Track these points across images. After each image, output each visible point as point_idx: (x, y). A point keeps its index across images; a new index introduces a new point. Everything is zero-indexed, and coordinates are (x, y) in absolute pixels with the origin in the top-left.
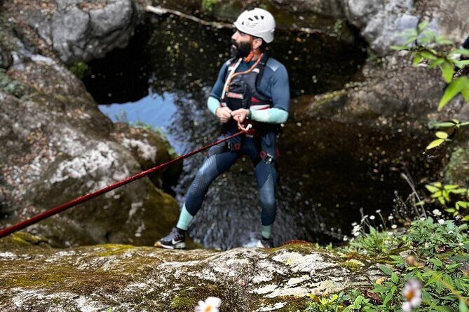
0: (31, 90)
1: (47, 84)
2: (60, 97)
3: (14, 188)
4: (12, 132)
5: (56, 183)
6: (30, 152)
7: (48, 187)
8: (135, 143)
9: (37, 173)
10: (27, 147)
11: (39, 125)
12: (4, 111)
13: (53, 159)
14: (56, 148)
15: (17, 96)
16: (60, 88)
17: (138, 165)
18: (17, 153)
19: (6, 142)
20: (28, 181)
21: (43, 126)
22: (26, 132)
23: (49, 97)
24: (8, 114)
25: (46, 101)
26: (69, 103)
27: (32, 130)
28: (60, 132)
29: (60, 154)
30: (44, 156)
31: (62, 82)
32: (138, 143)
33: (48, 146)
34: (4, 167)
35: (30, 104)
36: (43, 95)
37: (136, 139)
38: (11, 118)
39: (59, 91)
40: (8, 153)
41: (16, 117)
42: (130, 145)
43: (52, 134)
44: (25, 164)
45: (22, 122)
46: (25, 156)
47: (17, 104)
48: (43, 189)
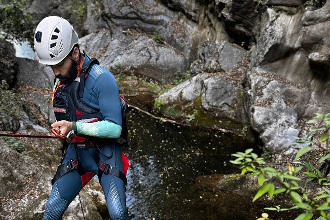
0: (29, 148)
1: (41, 145)
2: (49, 155)
3: (7, 214)
4: (12, 175)
5: (37, 214)
6: (22, 191)
7: (31, 216)
8: (96, 192)
9: (25, 205)
10: (20, 187)
11: (31, 173)
12: (8, 161)
13: (37, 197)
14: (40, 189)
15: (19, 152)
16: (49, 149)
17: (96, 208)
18: (13, 190)
19: (7, 182)
20: (18, 210)
21: (34, 174)
22: (21, 176)
23: (41, 154)
24: (11, 163)
25: (39, 157)
26: (54, 160)
27: (26, 176)
28: (45, 180)
29: (43, 194)
30: (31, 195)
31: (51, 145)
32: (99, 193)
33: (35, 187)
34: (3, 199)
35: (27, 158)
36: (37, 153)
37: (97, 190)
38: (13, 166)
39: (48, 151)
40: (7, 189)
41: (16, 165)
42: (93, 194)
43: (39, 180)
44: (18, 198)
45: (20, 169)
46: (18, 193)
47: (18, 157)
48: (28, 216)
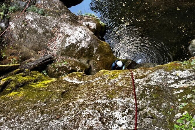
0: (46, 10)
1: (51, 7)
2: (56, 11)
3: (53, 51)
4: (46, 30)
5: (67, 46)
6: (55, 36)
7: (65, 48)
8: (87, 23)
9: (59, 44)
10: (53, 35)
11: (55, 25)
12: (41, 23)
13: (63, 37)
14: (63, 33)
15: (43, 15)
16: (55, 7)
17: (93, 33)
18: (50, 37)
19: (45, 34)
20: (57, 47)
21: (56, 25)
22: (51, 29)
23: (53, 12)
24: (43, 23)
25: (53, 14)
26: (60, 12)
27: (53, 28)
28: (62, 26)
29: (65, 35)
30: (60, 37)
31: (55, 4)
32: (89, 23)
33: (60, 32)
34: (47, 44)
35: (49, 17)
36: (51, 12)
38: (44, 25)
39: (55, 8)
40: (47, 38)
41: (46, 24)
42: (86, 24)
43: (60, 28)
44: (54, 41)
45: (49, 25)
46: (53, 38)
47: (45, 19)
48: (63, 49)
